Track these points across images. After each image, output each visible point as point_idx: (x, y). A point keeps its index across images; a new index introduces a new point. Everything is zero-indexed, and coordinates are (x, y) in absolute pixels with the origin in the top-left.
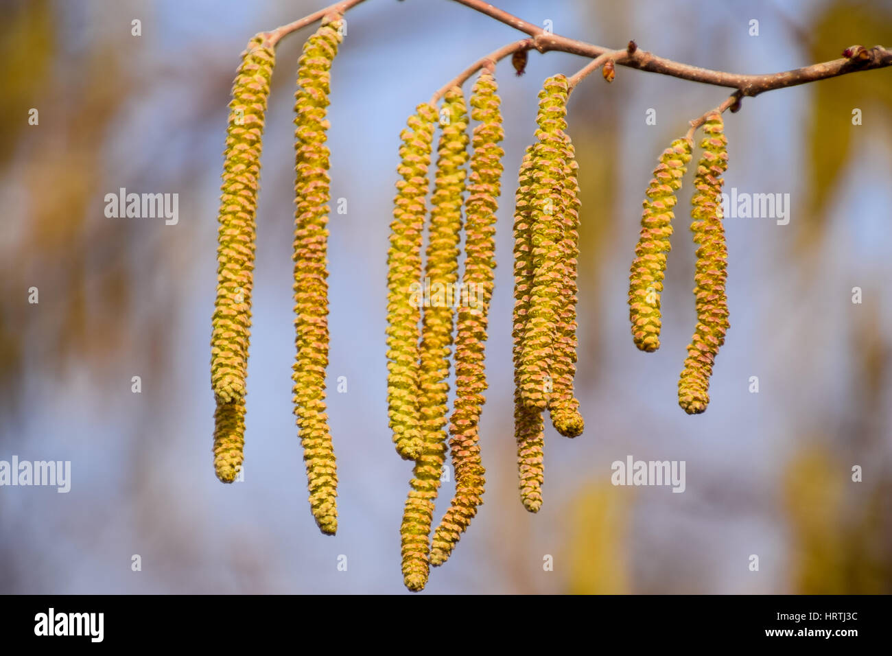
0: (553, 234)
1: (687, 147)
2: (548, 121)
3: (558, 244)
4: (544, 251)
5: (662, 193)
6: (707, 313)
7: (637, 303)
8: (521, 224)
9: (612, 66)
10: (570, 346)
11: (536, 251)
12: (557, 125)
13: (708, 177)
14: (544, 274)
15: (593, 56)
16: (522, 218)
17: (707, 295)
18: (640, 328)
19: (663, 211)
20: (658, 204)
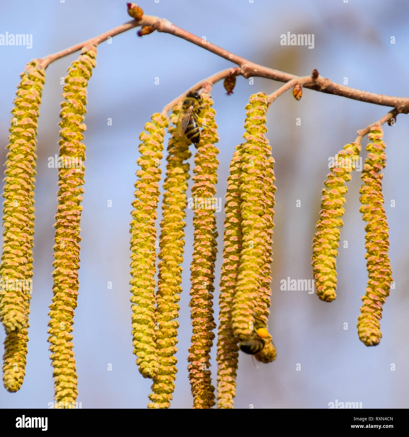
0: (258, 210)
1: (355, 149)
2: (253, 126)
3: (262, 218)
4: (251, 222)
5: (337, 184)
6: (376, 272)
7: (319, 265)
8: (231, 202)
9: (300, 88)
10: (266, 295)
11: (245, 223)
12: (260, 130)
13: (371, 172)
14: (252, 240)
15: (285, 81)
16: (232, 198)
17: (376, 258)
18: (322, 283)
19: (337, 197)
20: (334, 192)
